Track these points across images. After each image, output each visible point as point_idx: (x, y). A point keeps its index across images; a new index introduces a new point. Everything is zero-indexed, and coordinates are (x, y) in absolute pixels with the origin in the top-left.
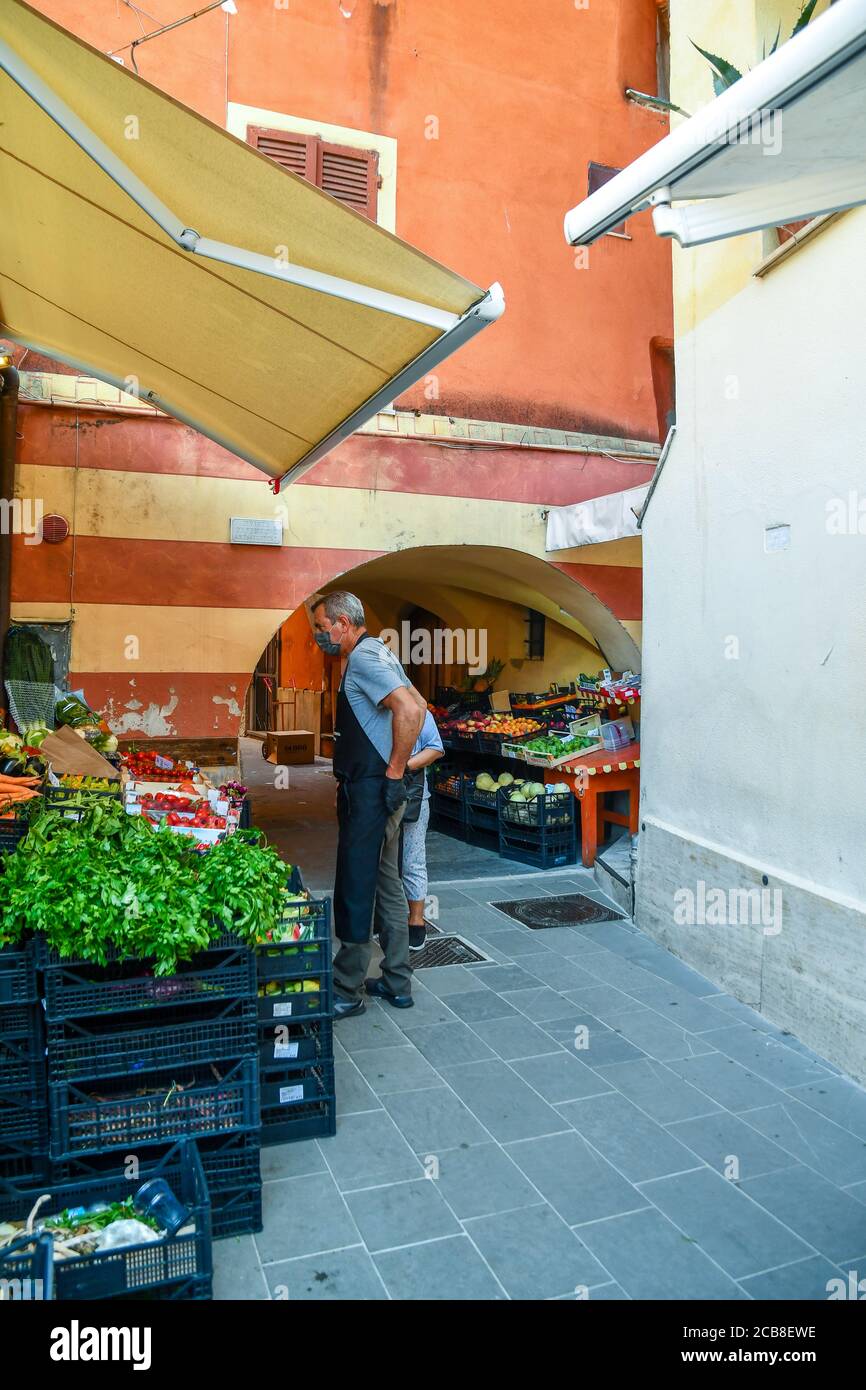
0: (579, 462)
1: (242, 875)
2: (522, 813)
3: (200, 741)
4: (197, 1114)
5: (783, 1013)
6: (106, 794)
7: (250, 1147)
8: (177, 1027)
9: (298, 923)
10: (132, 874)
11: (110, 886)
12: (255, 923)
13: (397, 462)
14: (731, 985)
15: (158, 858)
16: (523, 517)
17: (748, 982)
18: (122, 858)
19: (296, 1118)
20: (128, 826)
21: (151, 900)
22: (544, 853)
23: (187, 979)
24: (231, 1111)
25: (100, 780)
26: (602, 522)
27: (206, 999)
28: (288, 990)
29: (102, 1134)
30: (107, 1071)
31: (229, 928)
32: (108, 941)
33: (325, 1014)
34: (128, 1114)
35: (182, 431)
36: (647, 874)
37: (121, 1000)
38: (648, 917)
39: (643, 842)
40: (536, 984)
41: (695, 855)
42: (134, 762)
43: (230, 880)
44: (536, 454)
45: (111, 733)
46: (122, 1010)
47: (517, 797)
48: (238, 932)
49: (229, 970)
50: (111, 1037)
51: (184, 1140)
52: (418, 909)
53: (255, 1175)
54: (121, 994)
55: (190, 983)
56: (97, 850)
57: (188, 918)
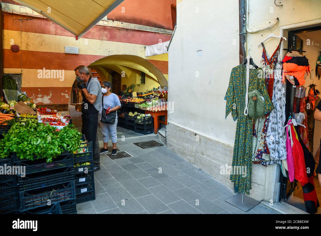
0: (153, 35)
1: (69, 135)
2: (140, 121)
3: (58, 105)
4: (60, 197)
5: (199, 165)
6: (33, 118)
7: (74, 204)
8: (53, 175)
9: (84, 148)
10: (40, 137)
11: (34, 140)
12: (73, 148)
13: (108, 33)
14: (188, 159)
15: (47, 132)
16: (140, 48)
17: (192, 158)
18: (37, 133)
19: (85, 196)
20: (39, 126)
21: (45, 143)
22: (145, 131)
23: (55, 163)
24: (68, 195)
25: (31, 115)
26: (159, 50)
27: (61, 168)
28: (82, 165)
29: (34, 204)
30: (35, 187)
31: (66, 149)
32: (34, 154)
33: (92, 170)
34: (41, 198)
35: (51, 23)
36: (169, 134)
37: (38, 169)
38: (169, 145)
39: (168, 127)
40: (143, 161)
41: (180, 129)
42: (40, 110)
43: (66, 137)
44: (143, 32)
45: (34, 103)
46: (38, 172)
47: (139, 117)
48: (68, 150)
49: (67, 160)
50: (36, 179)
51: (56, 203)
52: (115, 145)
53: (75, 210)
54: (38, 168)
55: (56, 164)
56: (30, 131)
57: (55, 147)
